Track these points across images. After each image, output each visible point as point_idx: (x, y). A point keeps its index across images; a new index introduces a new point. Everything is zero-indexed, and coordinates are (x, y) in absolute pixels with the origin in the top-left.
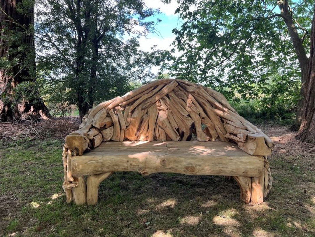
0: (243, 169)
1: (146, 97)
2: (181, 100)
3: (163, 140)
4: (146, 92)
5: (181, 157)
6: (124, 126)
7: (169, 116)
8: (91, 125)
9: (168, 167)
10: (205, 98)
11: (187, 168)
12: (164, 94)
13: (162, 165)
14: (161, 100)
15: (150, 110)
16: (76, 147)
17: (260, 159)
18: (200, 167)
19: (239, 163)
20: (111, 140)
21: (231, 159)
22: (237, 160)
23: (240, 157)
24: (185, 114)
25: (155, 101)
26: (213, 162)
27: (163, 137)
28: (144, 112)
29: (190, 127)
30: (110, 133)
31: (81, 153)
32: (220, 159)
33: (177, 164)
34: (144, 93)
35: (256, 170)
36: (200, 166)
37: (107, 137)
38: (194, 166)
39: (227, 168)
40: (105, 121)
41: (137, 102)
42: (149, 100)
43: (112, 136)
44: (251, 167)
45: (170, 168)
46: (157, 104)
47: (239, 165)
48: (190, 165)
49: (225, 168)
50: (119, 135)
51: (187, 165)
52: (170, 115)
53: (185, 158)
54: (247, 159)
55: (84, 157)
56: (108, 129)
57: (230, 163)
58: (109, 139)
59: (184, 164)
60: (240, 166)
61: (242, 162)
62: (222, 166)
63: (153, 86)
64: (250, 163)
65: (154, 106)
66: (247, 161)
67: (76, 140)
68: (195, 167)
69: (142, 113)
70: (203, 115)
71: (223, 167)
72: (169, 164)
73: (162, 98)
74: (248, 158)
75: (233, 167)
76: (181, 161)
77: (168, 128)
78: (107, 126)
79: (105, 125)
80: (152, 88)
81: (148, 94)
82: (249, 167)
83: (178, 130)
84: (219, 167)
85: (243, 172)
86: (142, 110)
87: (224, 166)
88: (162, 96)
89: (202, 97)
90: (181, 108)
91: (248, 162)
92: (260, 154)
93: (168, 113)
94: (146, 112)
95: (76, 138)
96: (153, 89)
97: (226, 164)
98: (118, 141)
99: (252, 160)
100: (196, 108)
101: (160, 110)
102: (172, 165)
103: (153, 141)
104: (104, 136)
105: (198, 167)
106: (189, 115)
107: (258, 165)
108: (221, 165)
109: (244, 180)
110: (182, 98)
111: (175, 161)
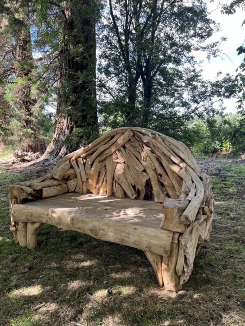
0: (146, 243)
1: (102, 148)
2: (136, 152)
3: (120, 197)
4: (103, 143)
5: (88, 218)
6: (84, 178)
7: (126, 171)
8: (51, 176)
9: (76, 226)
10: (160, 150)
11: (91, 230)
12: (119, 145)
13: (71, 223)
14: (117, 152)
15: (107, 162)
16: (16, 196)
17: (169, 234)
18: (103, 232)
19: (143, 235)
20: (74, 192)
21: (135, 229)
22: (142, 230)
23: (146, 228)
24: (140, 169)
25: (111, 154)
26: (117, 228)
27: (120, 193)
28: (102, 165)
29: (145, 184)
30: (74, 185)
31: (19, 202)
32: (124, 226)
33: (84, 225)
34: (100, 144)
35: (161, 247)
36: (103, 230)
37: (71, 188)
38: (98, 229)
39: (129, 237)
40: (68, 172)
41: (95, 154)
42: (106, 152)
43: (75, 187)
44: (156, 242)
45: (79, 228)
46: (114, 157)
47: (143, 237)
48: (94, 228)
49: (127, 237)
50: (82, 187)
51: (91, 228)
52: (126, 169)
53: (92, 219)
54: (153, 232)
55: (22, 206)
56: (72, 181)
57: (133, 233)
58: (73, 190)
59: (90, 226)
60: (143, 239)
61: (146, 234)
62: (124, 235)
63: (109, 137)
64: (155, 237)
65: (111, 159)
66: (153, 234)
67: (15, 190)
68: (98, 231)
69: (100, 166)
70: (160, 170)
71: (125, 237)
72: (77, 224)
73: (119, 150)
74: (155, 230)
75: (136, 238)
76: (87, 222)
77: (124, 184)
78: (71, 177)
79: (69, 176)
80: (108, 139)
81: (105, 145)
82: (153, 242)
83: (134, 187)
84: (121, 236)
85: (146, 247)
86: (99, 162)
87: (127, 236)
88: (118, 147)
89: (157, 149)
90: (136, 162)
91: (153, 236)
92: (169, 229)
93: (125, 167)
94: (103, 164)
95: (15, 188)
96: (110, 140)
97: (129, 234)
98: (81, 192)
99: (159, 234)
100: (151, 162)
101: (117, 163)
102: (80, 225)
103: (111, 196)
104: (69, 187)
105: (101, 232)
106: (144, 171)
107: (164, 242)
108: (123, 233)
109: (152, 256)
110: (137, 150)
111: (82, 221)
